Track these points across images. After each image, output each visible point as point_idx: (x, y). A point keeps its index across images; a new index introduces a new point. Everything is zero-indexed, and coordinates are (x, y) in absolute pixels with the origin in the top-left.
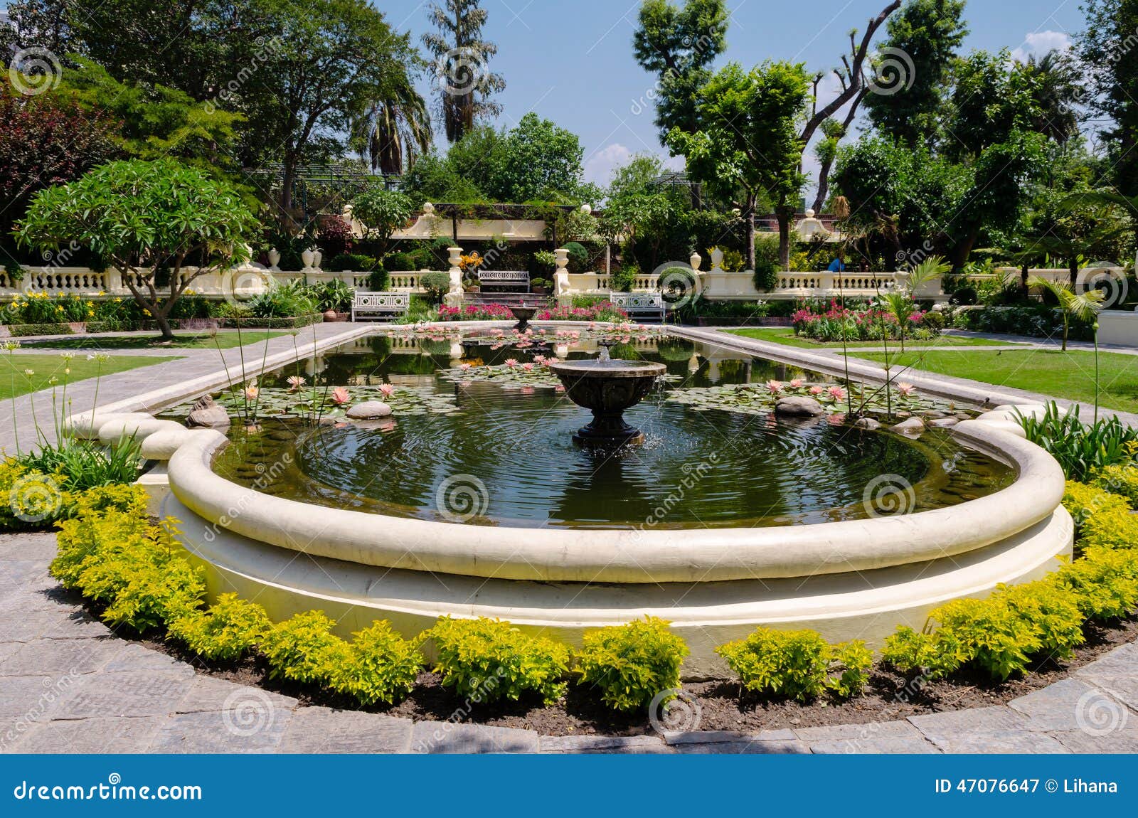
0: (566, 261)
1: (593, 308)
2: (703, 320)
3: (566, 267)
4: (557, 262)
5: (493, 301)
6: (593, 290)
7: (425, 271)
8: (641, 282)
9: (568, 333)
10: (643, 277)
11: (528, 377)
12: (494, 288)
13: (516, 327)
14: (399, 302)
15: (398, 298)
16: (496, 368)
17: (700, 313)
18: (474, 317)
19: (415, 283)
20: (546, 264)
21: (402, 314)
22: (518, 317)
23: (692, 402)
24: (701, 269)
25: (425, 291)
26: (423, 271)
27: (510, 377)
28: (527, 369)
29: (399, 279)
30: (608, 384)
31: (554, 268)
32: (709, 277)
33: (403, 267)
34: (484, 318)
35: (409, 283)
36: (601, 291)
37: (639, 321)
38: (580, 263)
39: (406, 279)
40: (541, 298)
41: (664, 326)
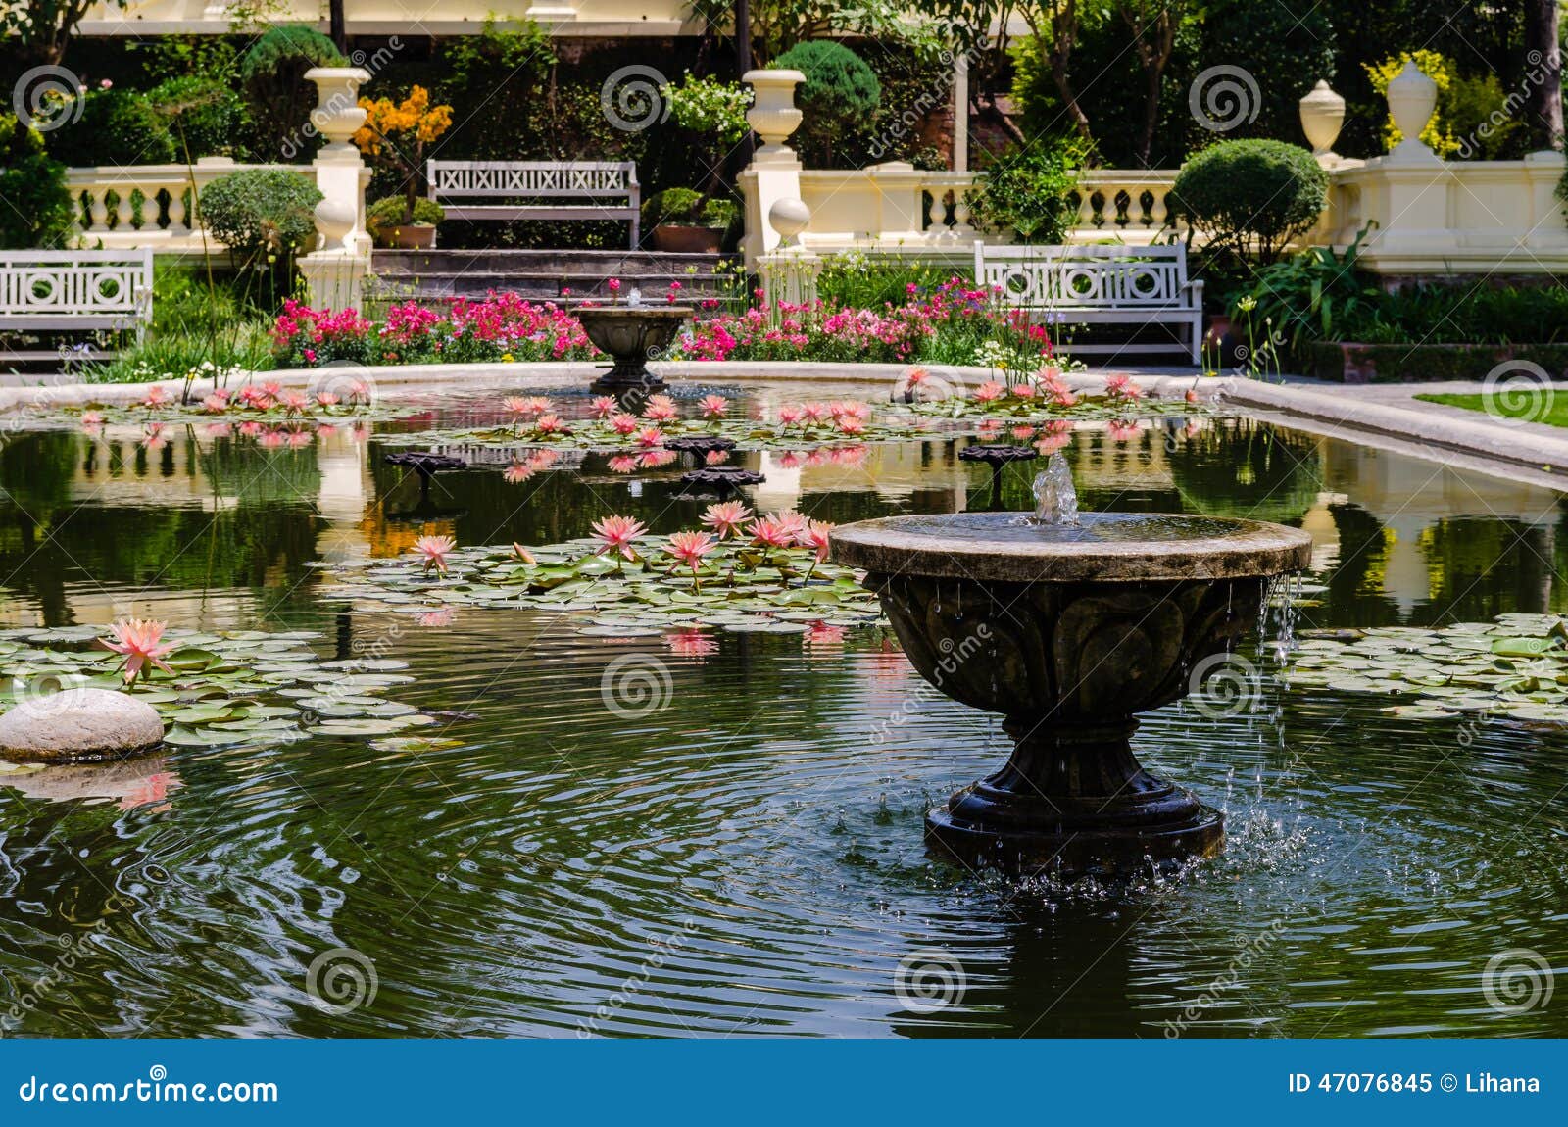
0: (791, 118)
1: (912, 309)
2: (1358, 358)
3: (791, 142)
4: (758, 122)
5: (493, 283)
6: (906, 238)
7: (216, 165)
8: (1098, 202)
9: (824, 410)
10: (1108, 180)
11: (693, 590)
12: (488, 232)
13: (601, 387)
14: (110, 290)
15: (108, 273)
16: (556, 552)
17: (1347, 327)
18: (420, 350)
19: (176, 212)
20: (711, 134)
21: (124, 339)
22: (607, 347)
23: (1386, 687)
24: (1344, 146)
25: (216, 247)
26: (206, 163)
27: (615, 588)
28: (688, 558)
29: (111, 199)
30: (1074, 609)
31: (745, 148)
32: (1380, 179)
33: (130, 148)
34: (465, 352)
35: (151, 212)
36: (942, 241)
37: (1094, 362)
38: (848, 125)
39: (138, 197)
40: (691, 271)
41: (1210, 381)
